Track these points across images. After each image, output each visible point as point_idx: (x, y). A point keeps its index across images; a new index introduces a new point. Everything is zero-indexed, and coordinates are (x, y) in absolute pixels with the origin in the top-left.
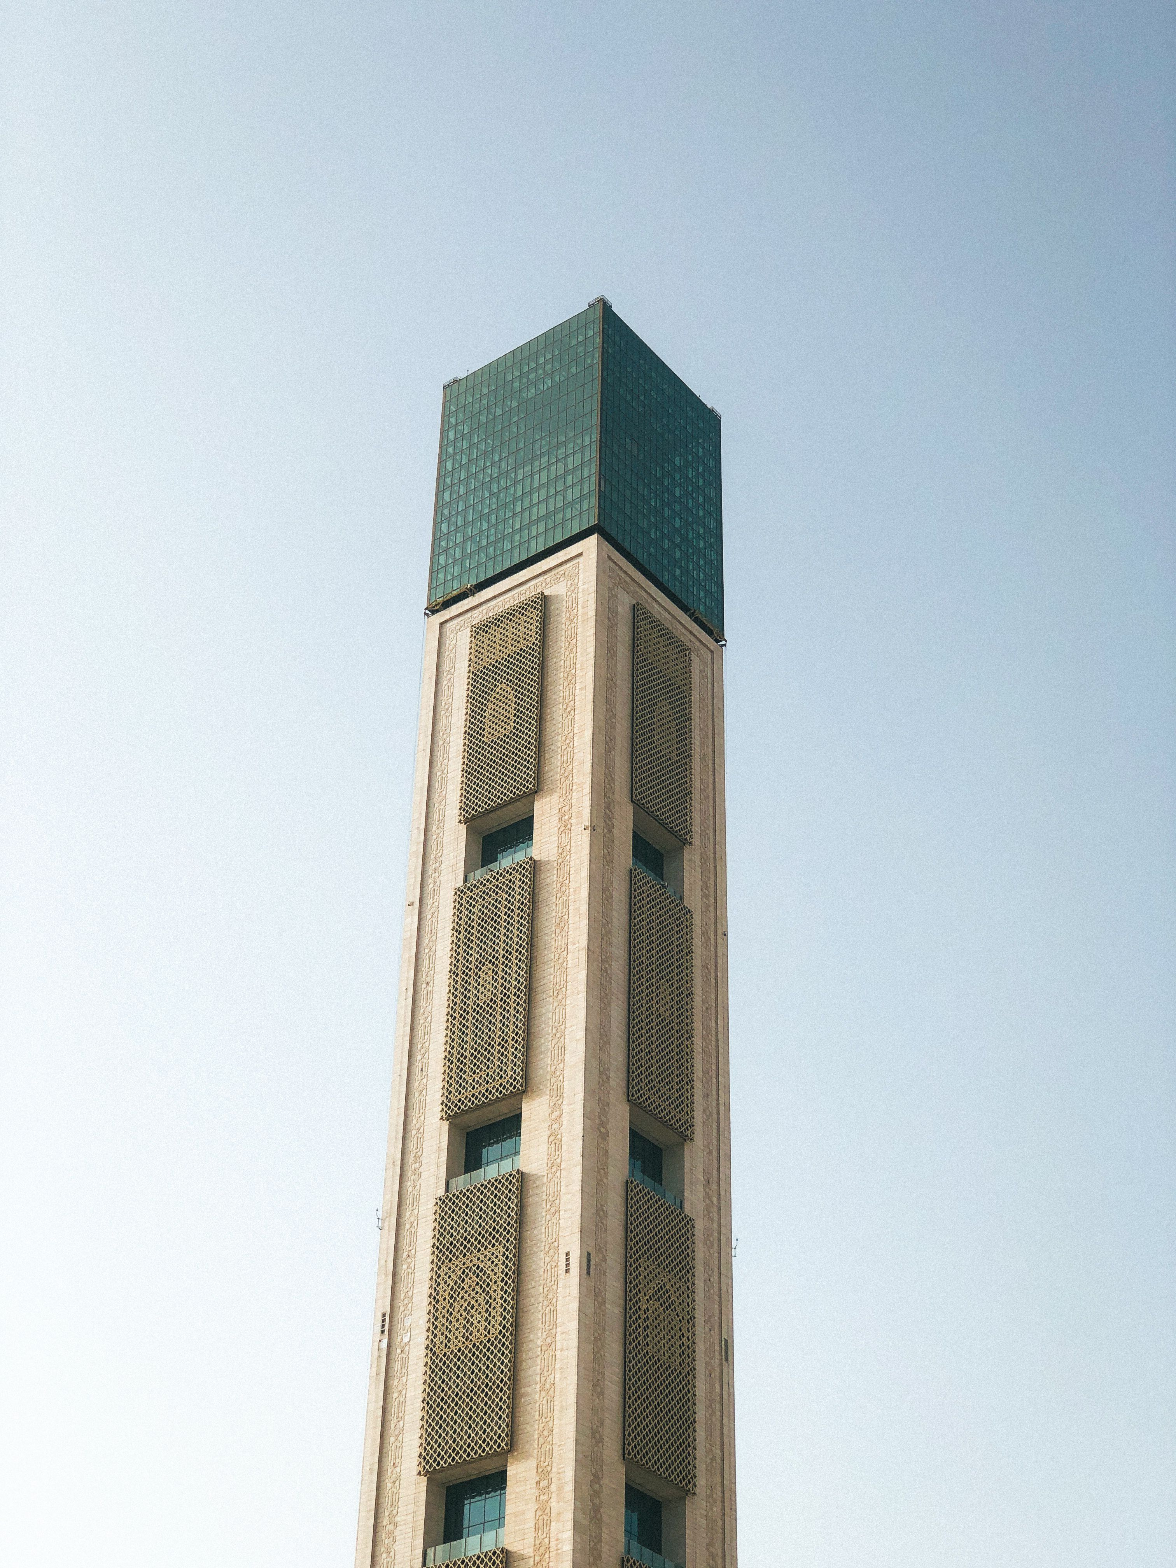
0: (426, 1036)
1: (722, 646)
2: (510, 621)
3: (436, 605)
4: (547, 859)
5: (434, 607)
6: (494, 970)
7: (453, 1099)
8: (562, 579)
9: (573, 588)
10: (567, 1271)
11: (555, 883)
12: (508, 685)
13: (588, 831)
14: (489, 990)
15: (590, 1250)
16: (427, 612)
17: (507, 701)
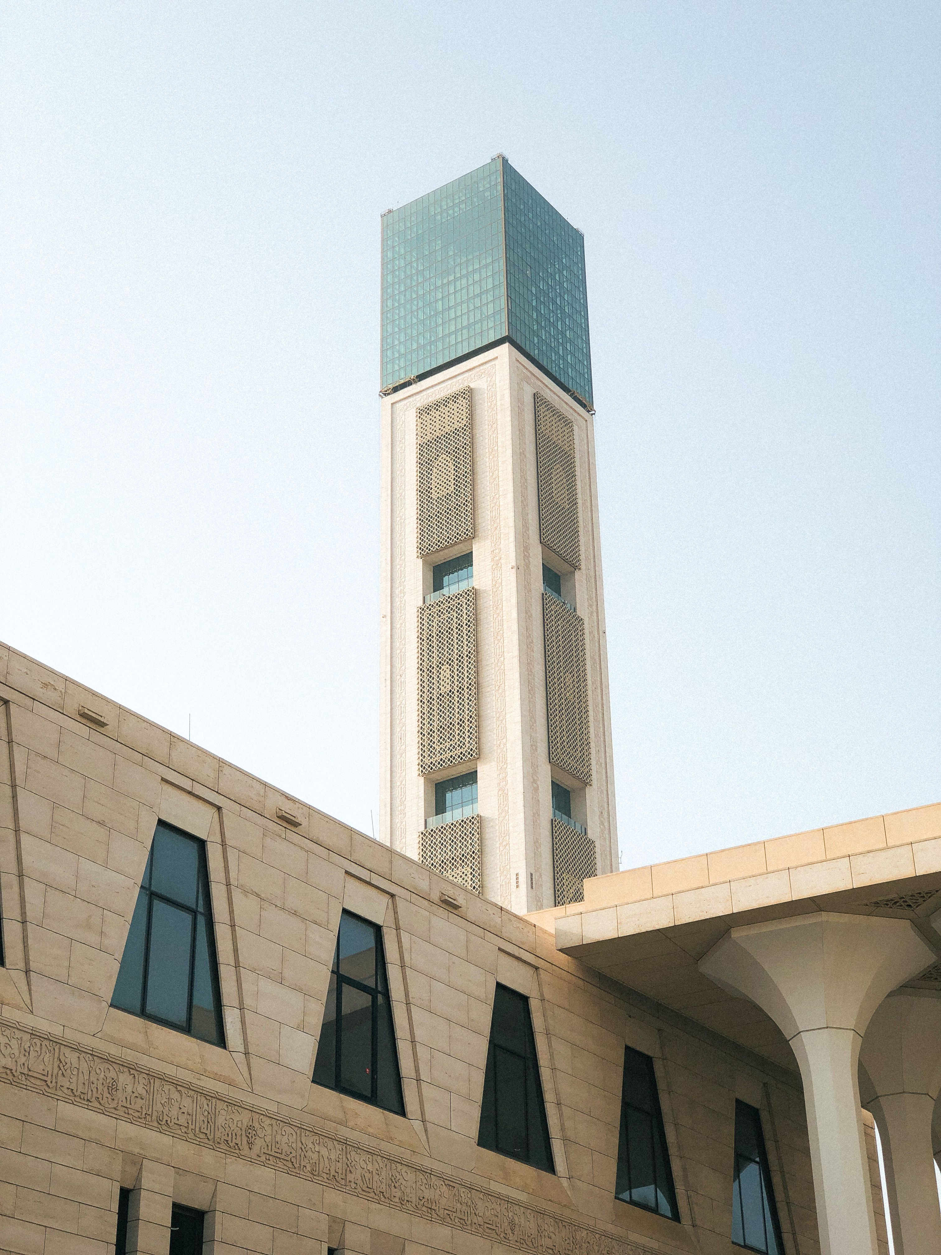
0: (402, 715)
1: (592, 414)
2: (446, 406)
3: (388, 390)
4: (485, 589)
5: (386, 391)
6: (450, 669)
7: (427, 761)
8: (483, 376)
9: (491, 384)
10: (517, 887)
11: (492, 606)
12: (447, 456)
13: (514, 570)
14: (448, 683)
15: (532, 872)
16: (381, 394)
17: (447, 468)
